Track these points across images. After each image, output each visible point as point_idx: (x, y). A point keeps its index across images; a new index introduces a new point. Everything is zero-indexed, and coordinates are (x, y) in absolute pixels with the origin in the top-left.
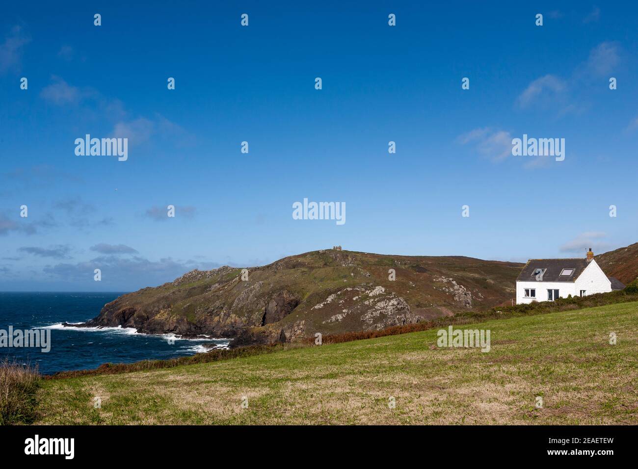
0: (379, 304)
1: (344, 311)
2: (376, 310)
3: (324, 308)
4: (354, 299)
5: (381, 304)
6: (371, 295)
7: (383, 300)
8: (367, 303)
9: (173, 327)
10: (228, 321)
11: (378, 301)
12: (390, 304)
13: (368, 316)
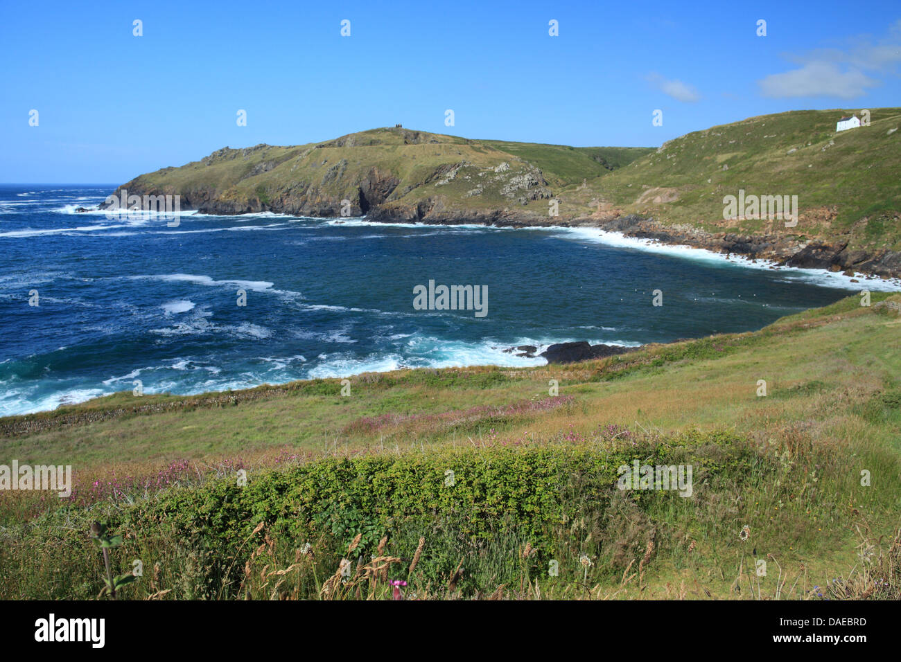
0: (514, 179)
1: (478, 186)
2: (513, 185)
3: (451, 184)
4: (480, 175)
5: (514, 180)
6: (497, 170)
7: (514, 175)
8: (497, 178)
9: (246, 208)
10: (318, 200)
11: (510, 177)
12: (526, 179)
13: (507, 189)
